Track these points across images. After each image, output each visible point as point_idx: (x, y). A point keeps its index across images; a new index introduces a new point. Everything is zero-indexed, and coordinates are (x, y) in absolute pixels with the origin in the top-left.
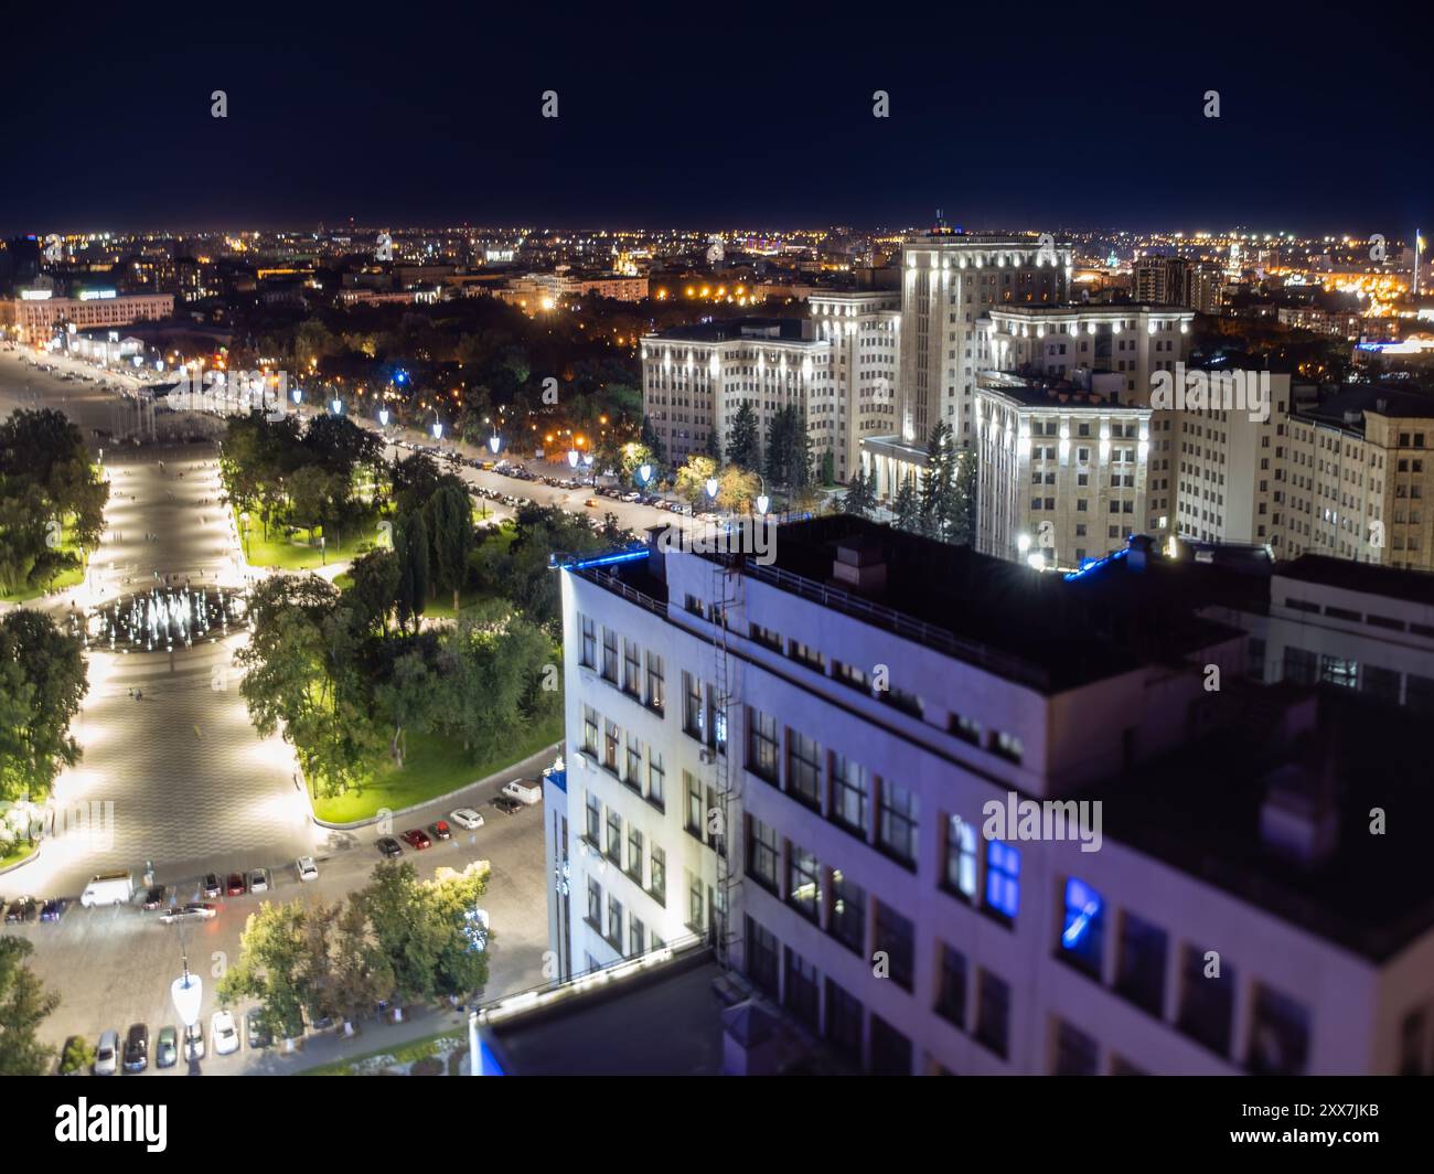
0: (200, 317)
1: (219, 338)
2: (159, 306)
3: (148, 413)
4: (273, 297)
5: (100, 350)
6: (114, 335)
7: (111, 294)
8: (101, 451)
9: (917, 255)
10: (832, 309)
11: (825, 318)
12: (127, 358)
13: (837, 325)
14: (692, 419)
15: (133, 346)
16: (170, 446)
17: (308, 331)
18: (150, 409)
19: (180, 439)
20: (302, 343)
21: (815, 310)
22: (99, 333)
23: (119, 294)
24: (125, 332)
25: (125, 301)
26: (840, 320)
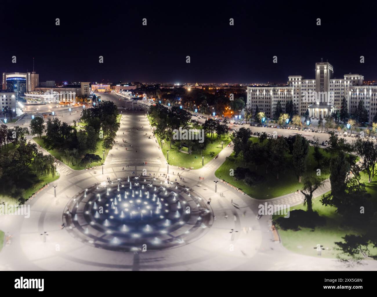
0: (140, 90)
1: (143, 92)
2: (134, 88)
3: (132, 104)
4: (150, 88)
5: (126, 93)
6: (128, 91)
7: (128, 86)
8: (122, 112)
9: (320, 66)
10: (295, 79)
11: (293, 81)
12: (129, 94)
13: (296, 83)
14: (264, 106)
15: (130, 93)
16: (136, 111)
17: (158, 91)
18: (132, 103)
19: (138, 110)
20: (157, 93)
21: (290, 80)
22: (126, 91)
23: (129, 86)
24: (129, 91)
25: (130, 87)
26: (297, 82)
